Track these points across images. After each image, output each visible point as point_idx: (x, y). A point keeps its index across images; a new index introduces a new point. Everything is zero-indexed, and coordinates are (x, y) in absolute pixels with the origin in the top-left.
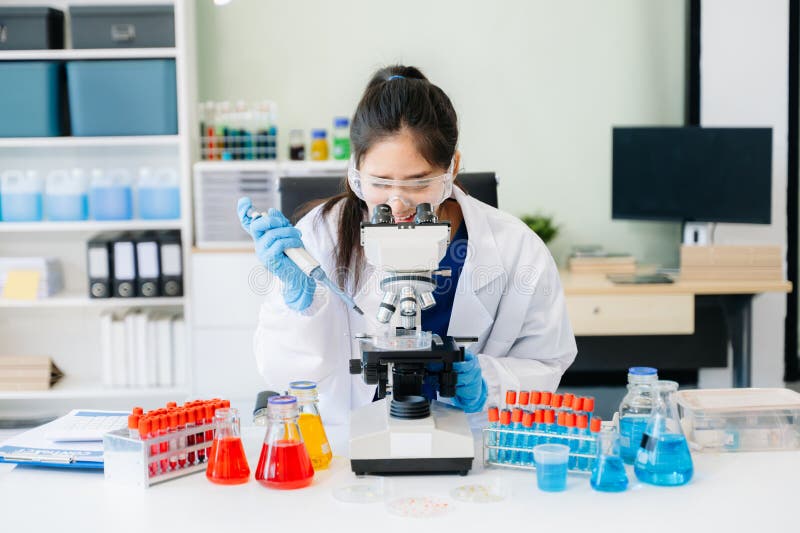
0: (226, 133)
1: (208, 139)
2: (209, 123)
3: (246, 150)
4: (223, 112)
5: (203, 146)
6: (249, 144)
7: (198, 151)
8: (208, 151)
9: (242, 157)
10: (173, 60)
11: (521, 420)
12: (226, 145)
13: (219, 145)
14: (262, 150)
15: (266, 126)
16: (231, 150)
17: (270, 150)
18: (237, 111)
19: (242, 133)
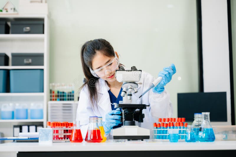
0: (58, 92)
1: (52, 94)
2: (53, 90)
3: (65, 98)
4: (58, 86)
5: (51, 96)
6: (66, 96)
7: (49, 98)
8: (52, 98)
9: (63, 100)
10: (43, 70)
11: (163, 126)
12: (58, 96)
13: (56, 96)
14: (69, 98)
15: (71, 91)
16: (60, 98)
17: (72, 98)
18: (62, 86)
19: (63, 93)
